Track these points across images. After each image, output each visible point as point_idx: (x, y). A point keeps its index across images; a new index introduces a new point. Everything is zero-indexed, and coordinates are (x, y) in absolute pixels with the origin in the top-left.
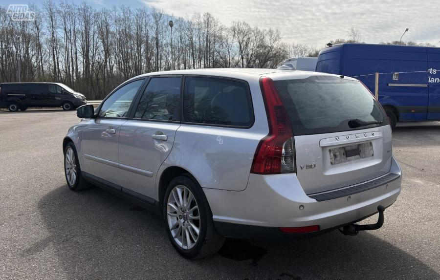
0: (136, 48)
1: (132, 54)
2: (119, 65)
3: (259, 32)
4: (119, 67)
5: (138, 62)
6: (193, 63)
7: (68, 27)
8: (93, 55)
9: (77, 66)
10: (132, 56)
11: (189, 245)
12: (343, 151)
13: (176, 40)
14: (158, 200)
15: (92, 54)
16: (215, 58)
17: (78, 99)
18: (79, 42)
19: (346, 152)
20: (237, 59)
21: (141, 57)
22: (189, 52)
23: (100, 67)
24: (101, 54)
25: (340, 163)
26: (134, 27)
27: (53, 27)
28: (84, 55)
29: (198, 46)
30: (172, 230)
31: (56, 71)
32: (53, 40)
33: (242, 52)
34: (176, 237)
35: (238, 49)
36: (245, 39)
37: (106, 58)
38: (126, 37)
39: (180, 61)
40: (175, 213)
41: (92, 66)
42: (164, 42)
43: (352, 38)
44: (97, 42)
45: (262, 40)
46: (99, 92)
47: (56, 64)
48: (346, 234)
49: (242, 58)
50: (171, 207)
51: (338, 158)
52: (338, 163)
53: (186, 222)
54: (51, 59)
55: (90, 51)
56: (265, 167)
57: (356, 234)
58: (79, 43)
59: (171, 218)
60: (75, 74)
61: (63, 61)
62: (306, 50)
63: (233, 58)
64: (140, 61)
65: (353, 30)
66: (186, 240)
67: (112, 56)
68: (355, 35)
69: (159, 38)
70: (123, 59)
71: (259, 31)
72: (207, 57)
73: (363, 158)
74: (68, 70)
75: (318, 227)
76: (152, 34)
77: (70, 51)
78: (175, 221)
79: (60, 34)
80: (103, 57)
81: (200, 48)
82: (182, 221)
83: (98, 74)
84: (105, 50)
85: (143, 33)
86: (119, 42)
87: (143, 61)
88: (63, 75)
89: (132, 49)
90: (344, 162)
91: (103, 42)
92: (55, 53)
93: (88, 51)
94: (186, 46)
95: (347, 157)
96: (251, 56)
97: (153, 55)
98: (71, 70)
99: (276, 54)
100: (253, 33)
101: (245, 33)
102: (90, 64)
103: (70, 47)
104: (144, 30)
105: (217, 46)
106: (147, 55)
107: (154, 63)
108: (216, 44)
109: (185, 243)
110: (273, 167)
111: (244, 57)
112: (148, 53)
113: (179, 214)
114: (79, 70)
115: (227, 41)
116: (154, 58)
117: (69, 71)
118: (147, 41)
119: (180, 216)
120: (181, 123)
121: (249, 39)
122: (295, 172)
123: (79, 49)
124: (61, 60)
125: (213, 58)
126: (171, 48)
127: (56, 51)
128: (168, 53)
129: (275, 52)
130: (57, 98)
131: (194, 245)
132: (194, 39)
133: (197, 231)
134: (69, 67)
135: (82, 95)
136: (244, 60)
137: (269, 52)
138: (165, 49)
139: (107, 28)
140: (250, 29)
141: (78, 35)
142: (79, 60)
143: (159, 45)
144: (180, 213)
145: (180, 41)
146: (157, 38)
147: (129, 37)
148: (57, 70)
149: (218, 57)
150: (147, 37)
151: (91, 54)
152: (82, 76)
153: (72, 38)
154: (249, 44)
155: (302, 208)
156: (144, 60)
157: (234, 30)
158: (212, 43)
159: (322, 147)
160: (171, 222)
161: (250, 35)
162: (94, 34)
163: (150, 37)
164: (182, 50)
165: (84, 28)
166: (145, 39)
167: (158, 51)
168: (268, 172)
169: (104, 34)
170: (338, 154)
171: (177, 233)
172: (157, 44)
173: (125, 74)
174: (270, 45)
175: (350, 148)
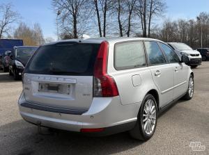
170: (43, 86)
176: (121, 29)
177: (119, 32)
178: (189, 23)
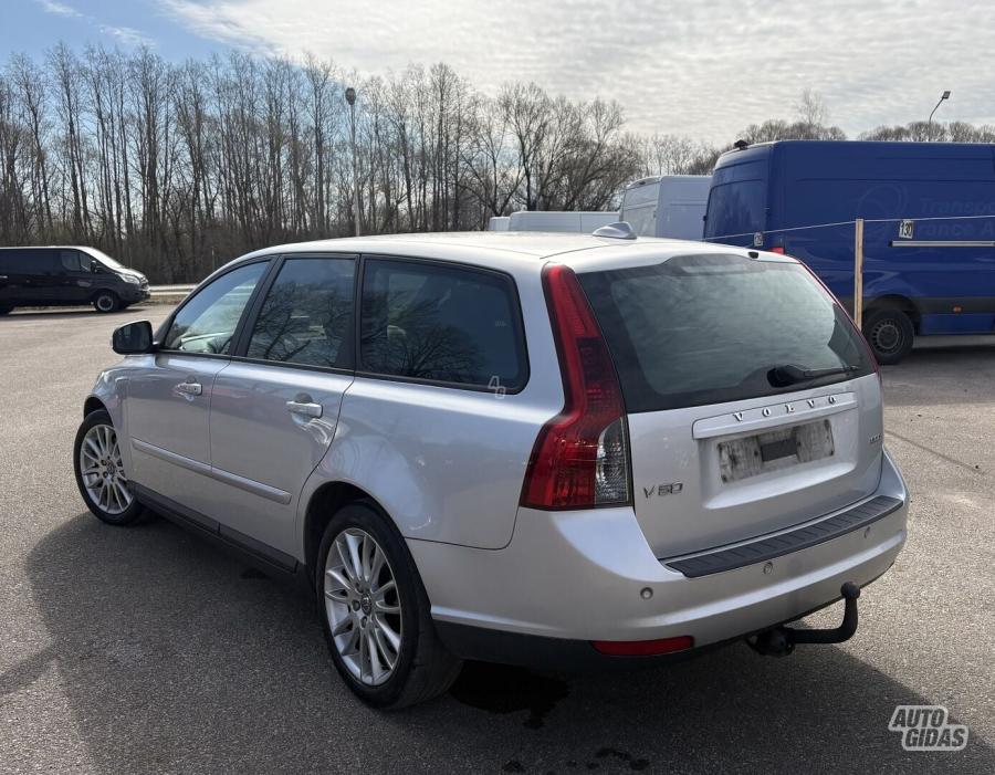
0: (267, 155)
1: (258, 169)
2: (229, 198)
3: (567, 110)
4: (229, 202)
5: (275, 190)
6: (405, 190)
7: (107, 109)
8: (166, 175)
9: (129, 203)
10: (258, 174)
11: (378, 676)
12: (754, 447)
13: (364, 134)
14: (303, 561)
15: (163, 173)
16: (459, 175)
17: (131, 286)
18: (133, 143)
19: (761, 448)
20: (515, 176)
21: (280, 177)
22: (395, 161)
23: (182, 204)
24: (185, 171)
25: (746, 476)
26: (262, 104)
27: (72, 108)
28: (143, 174)
29: (417, 148)
30: (336, 634)
31: (80, 216)
32: (73, 141)
33: (525, 160)
34: (346, 653)
35: (517, 152)
36: (535, 127)
37: (197, 180)
38: (243, 129)
39: (376, 186)
40: (344, 593)
41: (165, 202)
42: (337, 138)
43: (805, 117)
44: (174, 143)
45: (576, 127)
46: (181, 264)
47: (81, 197)
48: (762, 653)
49: (528, 174)
50: (334, 580)
51: (741, 466)
52: (742, 478)
53: (369, 619)
54: (68, 186)
55: (159, 165)
56: (555, 491)
57: (789, 651)
58: (132, 147)
59: (335, 605)
60: (123, 223)
61: (97, 189)
62: (687, 150)
63: (504, 175)
64: (278, 186)
65: (806, 99)
66: (370, 661)
67: (212, 176)
68: (811, 109)
69: (324, 130)
70: (237, 182)
71: (570, 107)
72: (440, 173)
73: (805, 461)
74: (107, 212)
75: (689, 639)
76: (306, 119)
77: (111, 165)
78: (344, 615)
79: (88, 125)
80: (190, 179)
81: (423, 152)
82: (360, 614)
83: (178, 220)
84: (193, 163)
85: (284, 119)
86: (228, 142)
87: (287, 187)
88: (96, 224)
89: (258, 158)
90: (757, 473)
91: (190, 142)
92: (77, 172)
93: (153, 166)
94: (390, 147)
95: (763, 460)
96: (550, 168)
97: (310, 173)
98: (114, 213)
99: (611, 161)
100: (553, 112)
101: (535, 111)
102: (158, 196)
103: (111, 157)
104: (286, 109)
105: (465, 144)
106: (296, 172)
107: (312, 190)
108: (461, 139)
109: (368, 669)
110: (574, 489)
111: (532, 171)
112: (297, 168)
113: (351, 597)
114: (134, 212)
115: (489, 133)
116: (312, 179)
117: (111, 215)
118: (295, 137)
119: (355, 602)
120: (354, 375)
121: (544, 126)
122: (631, 502)
123: (134, 161)
124: (92, 188)
125: (456, 176)
126: (354, 152)
127: (80, 167)
128: (347, 166)
129: (609, 156)
130: (82, 283)
131: (388, 674)
132: (408, 130)
133: (396, 641)
134: (110, 203)
135: (140, 275)
136: (532, 179)
137: (593, 157)
138: (338, 155)
139: (197, 108)
140: (545, 102)
141: (131, 128)
142: (132, 187)
143: (323, 145)
144: (354, 594)
145: (374, 134)
146: (318, 130)
147: (251, 127)
148: (82, 212)
149: (467, 174)
150: (294, 127)
151: (160, 172)
152: (140, 227)
153: (116, 135)
154: (544, 141)
155: (647, 594)
156: (287, 183)
157: (507, 105)
158: (452, 138)
159: (700, 440)
160: (336, 615)
161: (546, 117)
162: (167, 123)
163: (302, 128)
164: (379, 158)
165: (143, 111)
166: (289, 132)
167: (321, 162)
168: (564, 504)
169: (192, 122)
170: (740, 453)
171: (349, 641)
172: (319, 143)
173: (242, 219)
174: (596, 140)
175: (772, 437)
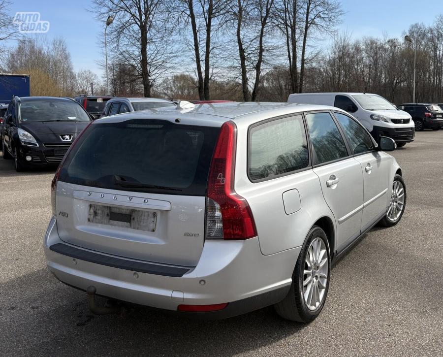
12: (107, 211)
19: (111, 213)
52: (97, 223)
73: (134, 228)
90: (105, 224)
95: (110, 219)
122: (56, 215)
170: (99, 212)
176: (243, 58)
177: (237, 63)
178: (387, 46)
